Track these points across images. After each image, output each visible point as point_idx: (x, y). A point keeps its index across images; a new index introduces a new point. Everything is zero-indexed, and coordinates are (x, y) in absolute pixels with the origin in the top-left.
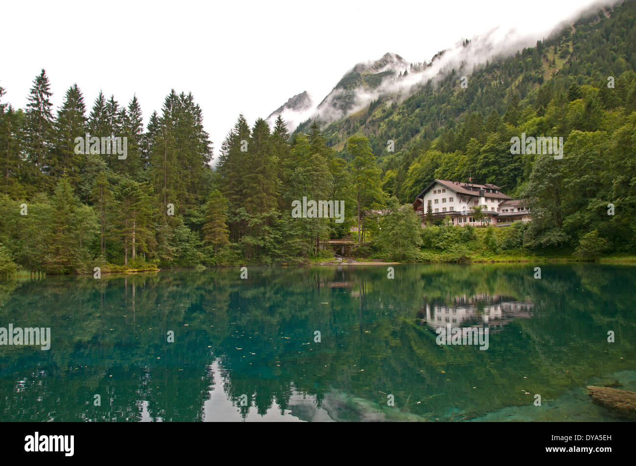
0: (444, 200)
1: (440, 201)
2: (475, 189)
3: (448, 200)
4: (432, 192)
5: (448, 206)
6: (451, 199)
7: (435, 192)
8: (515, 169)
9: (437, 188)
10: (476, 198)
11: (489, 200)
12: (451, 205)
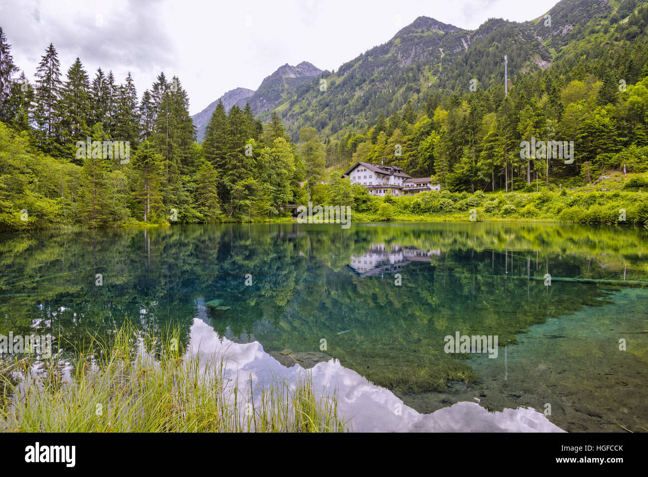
0: (365, 177)
1: (362, 177)
2: (387, 169)
3: (368, 177)
4: (356, 170)
5: (368, 181)
6: (371, 177)
7: (358, 171)
8: (414, 156)
9: (360, 168)
10: (388, 176)
11: (397, 178)
12: (371, 180)
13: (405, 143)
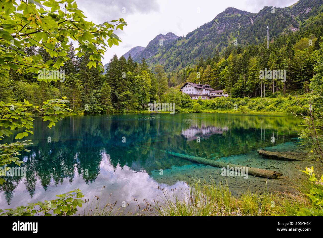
0: (190, 90)
2: (201, 86)
3: (191, 90)
4: (185, 87)
5: (191, 92)
6: (193, 90)
7: (187, 87)
8: (217, 79)
9: (187, 85)
10: (201, 90)
11: (206, 91)
12: (193, 92)
13: (213, 72)
